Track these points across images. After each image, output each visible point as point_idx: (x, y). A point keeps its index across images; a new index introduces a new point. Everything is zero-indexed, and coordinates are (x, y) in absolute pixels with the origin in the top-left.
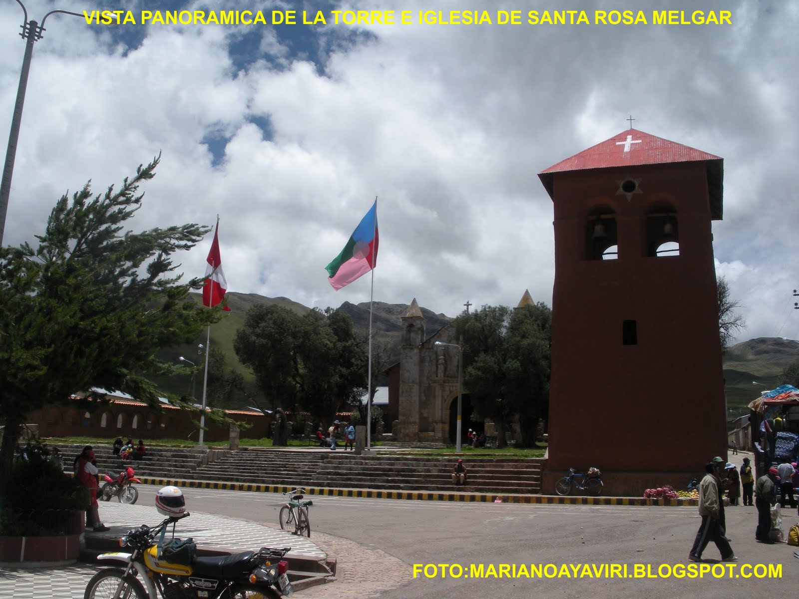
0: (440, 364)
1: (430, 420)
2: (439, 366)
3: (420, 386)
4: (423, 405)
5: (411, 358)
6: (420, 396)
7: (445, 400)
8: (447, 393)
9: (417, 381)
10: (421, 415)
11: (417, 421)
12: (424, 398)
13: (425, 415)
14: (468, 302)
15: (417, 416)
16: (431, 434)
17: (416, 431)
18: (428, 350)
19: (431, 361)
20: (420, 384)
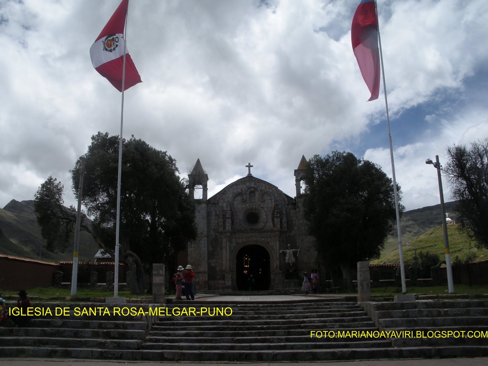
0: (227, 218)
1: (218, 269)
2: (227, 220)
3: (208, 238)
4: (211, 255)
5: (199, 212)
6: (208, 247)
7: (233, 251)
8: (235, 244)
9: (206, 233)
10: (209, 264)
11: (206, 270)
12: (211, 249)
13: (213, 265)
14: (249, 164)
15: (206, 266)
16: (221, 282)
17: (207, 279)
18: (214, 206)
19: (216, 215)
20: (208, 236)
